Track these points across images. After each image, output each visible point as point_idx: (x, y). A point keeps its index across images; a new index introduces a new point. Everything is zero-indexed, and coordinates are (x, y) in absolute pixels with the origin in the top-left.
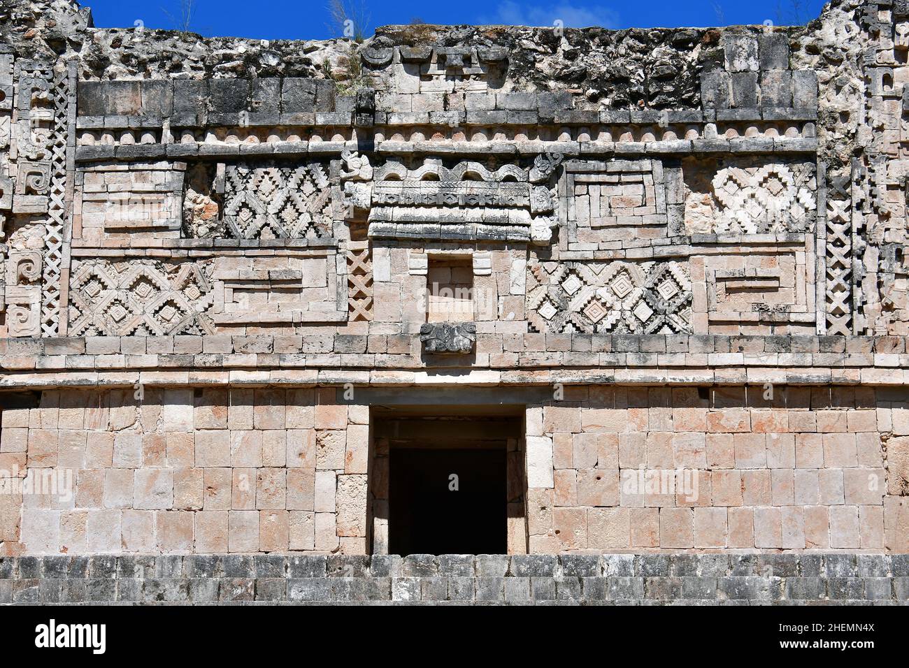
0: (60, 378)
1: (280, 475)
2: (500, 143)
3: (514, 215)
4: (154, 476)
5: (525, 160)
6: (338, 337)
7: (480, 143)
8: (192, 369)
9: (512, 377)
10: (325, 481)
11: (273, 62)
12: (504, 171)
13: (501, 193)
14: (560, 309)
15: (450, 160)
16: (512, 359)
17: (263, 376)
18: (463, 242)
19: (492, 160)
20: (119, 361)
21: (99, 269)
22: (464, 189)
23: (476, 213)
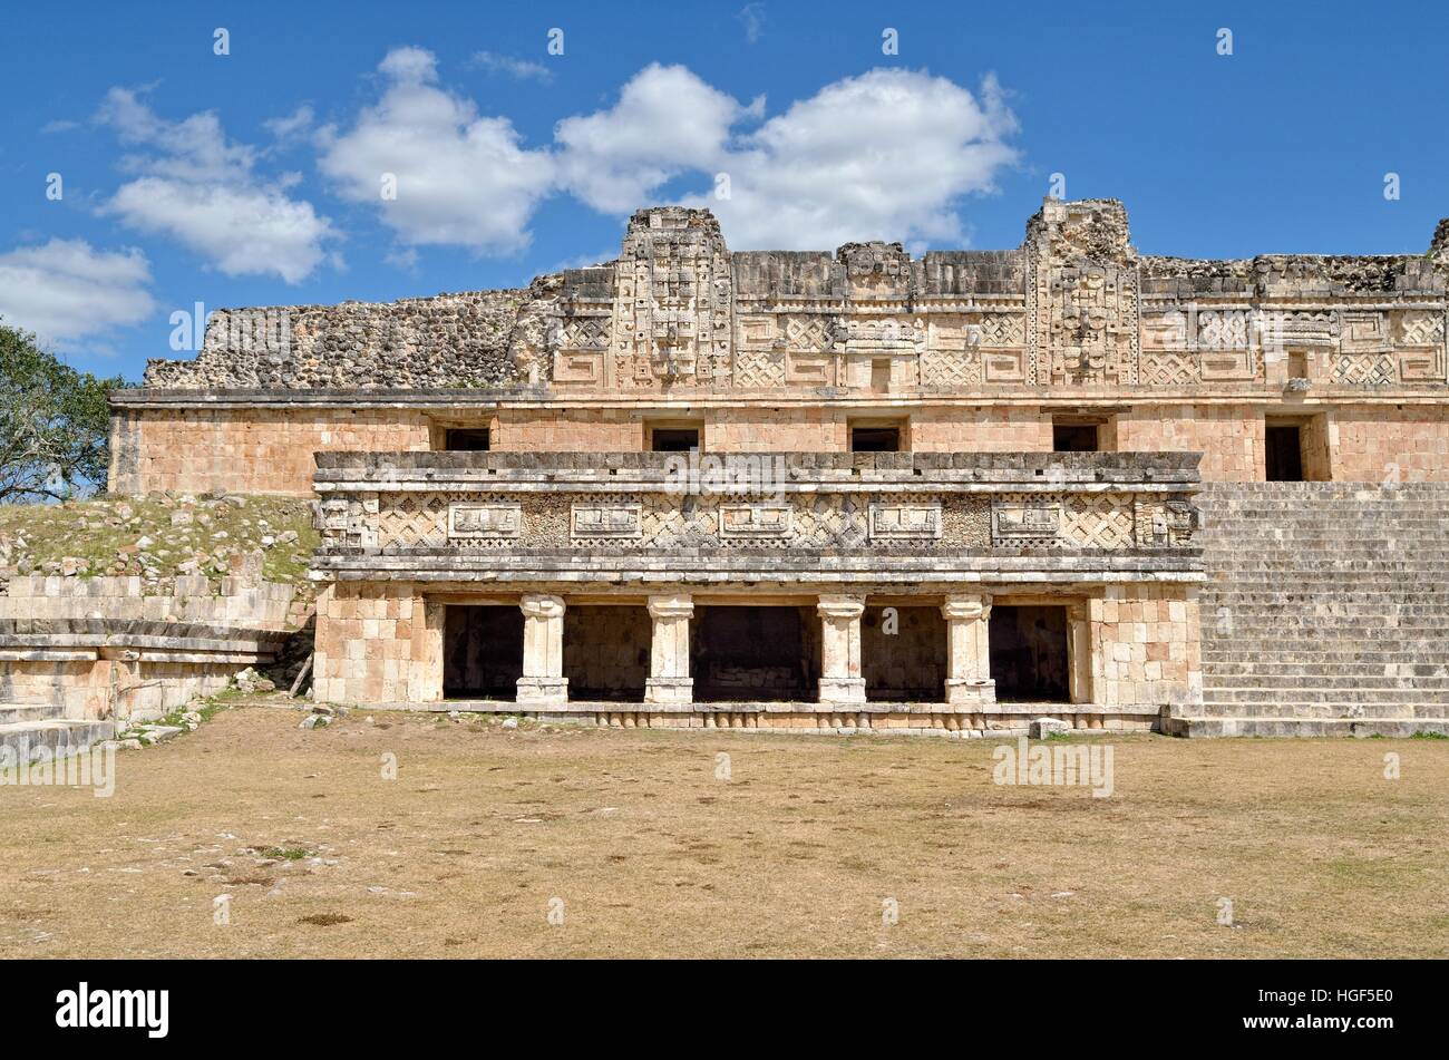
0: (1143, 402)
1: (1230, 440)
2: (1315, 306)
3: (1324, 335)
4: (1180, 440)
5: (1327, 313)
6: (1253, 385)
7: (1306, 306)
8: (1195, 398)
9: (1325, 401)
10: (1248, 443)
11: (1214, 270)
12: (1319, 316)
13: (1318, 327)
14: (1342, 374)
15: (1296, 312)
16: (1324, 394)
17: (1224, 401)
18: (1302, 346)
19: (1315, 313)
20: (1166, 394)
21: (1154, 357)
22: (1301, 324)
23: (1306, 335)
